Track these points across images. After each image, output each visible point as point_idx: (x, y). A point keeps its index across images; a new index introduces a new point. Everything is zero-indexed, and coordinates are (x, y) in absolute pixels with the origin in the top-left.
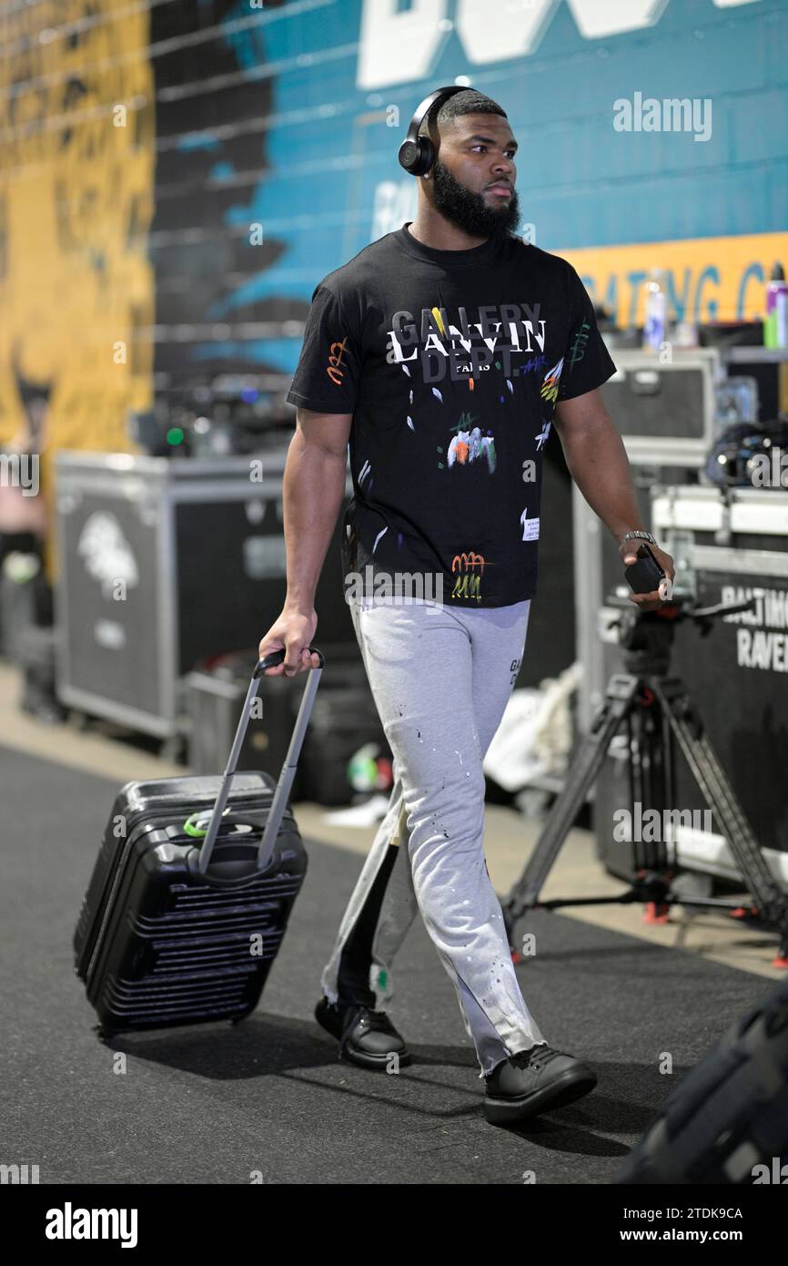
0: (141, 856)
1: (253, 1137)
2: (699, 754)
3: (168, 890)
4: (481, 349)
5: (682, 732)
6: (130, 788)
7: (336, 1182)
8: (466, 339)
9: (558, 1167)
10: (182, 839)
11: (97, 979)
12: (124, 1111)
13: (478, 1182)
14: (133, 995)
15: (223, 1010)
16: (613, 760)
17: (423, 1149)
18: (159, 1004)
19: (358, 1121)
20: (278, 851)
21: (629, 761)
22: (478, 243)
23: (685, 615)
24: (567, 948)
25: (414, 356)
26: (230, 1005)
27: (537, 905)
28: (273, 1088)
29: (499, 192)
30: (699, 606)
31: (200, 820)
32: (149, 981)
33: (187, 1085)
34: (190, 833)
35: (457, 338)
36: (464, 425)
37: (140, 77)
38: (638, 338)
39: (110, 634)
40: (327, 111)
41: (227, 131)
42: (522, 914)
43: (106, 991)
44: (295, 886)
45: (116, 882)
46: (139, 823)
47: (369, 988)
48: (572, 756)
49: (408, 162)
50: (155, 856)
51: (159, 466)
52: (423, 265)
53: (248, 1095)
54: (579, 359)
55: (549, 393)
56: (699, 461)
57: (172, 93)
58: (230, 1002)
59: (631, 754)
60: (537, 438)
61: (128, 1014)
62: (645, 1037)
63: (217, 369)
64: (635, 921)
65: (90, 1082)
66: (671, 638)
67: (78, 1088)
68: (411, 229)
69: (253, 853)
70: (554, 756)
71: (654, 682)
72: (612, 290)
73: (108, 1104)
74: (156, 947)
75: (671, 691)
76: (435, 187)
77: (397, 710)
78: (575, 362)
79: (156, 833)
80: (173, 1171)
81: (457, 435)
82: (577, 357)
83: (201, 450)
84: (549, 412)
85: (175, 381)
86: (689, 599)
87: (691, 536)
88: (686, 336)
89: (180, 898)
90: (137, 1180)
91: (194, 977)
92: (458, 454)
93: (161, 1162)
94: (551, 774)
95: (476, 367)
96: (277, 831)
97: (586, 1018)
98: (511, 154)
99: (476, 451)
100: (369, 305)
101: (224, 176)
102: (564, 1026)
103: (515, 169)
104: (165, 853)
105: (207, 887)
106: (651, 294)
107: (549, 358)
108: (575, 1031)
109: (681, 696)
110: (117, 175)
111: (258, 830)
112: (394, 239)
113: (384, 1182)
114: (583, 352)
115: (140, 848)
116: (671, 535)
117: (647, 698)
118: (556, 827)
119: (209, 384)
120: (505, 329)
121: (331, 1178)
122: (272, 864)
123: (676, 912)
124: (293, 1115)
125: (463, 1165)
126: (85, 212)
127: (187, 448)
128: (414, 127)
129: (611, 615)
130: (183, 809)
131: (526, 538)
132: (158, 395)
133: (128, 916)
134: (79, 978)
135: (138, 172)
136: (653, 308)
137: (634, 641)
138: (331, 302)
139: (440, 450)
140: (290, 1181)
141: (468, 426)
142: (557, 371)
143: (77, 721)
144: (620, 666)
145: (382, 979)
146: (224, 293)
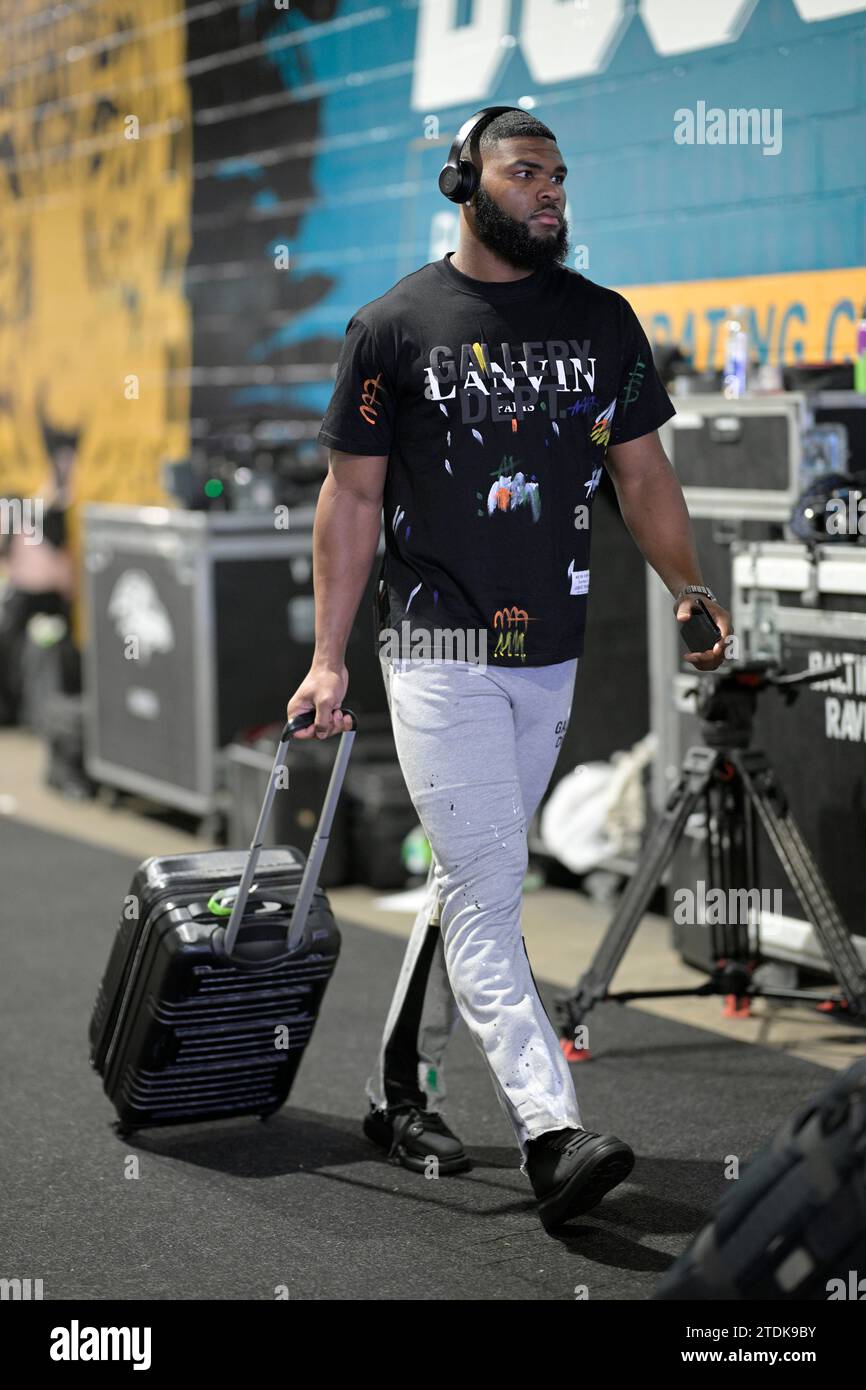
0: (162, 937)
1: (299, 1249)
2: (783, 833)
3: (192, 973)
4: (525, 388)
5: (765, 809)
6: (149, 864)
7: (389, 1298)
8: (509, 377)
9: (630, 1281)
10: (206, 918)
11: (115, 1073)
12: (158, 1221)
13: (543, 1298)
14: (154, 1087)
15: (251, 1104)
16: (691, 840)
17: (483, 1263)
18: (182, 1096)
19: (412, 1233)
20: (309, 930)
21: (708, 841)
22: (524, 275)
23: (768, 683)
24: (640, 1043)
25: (453, 395)
26: (259, 1098)
27: (607, 997)
28: (321, 1195)
29: (545, 220)
30: (784, 673)
31: (226, 897)
32: (171, 1072)
33: (227, 1191)
34: (214, 912)
35: (499, 377)
36: (506, 469)
37: (176, 97)
38: (716, 382)
39: (143, 703)
40: (379, 134)
41: (270, 157)
42: (591, 1007)
43: (125, 1084)
44: (329, 968)
45: (135, 964)
46: (160, 901)
47: (418, 1090)
48: (645, 835)
49: (450, 188)
50: (177, 937)
51: (197, 520)
52: (464, 298)
53: (293, 1203)
54: (633, 400)
55: (601, 436)
56: (783, 515)
57: (210, 116)
58: (258, 1095)
59: (710, 833)
60: (586, 485)
61: (150, 1107)
62: (725, 1141)
63: (258, 415)
64: (713, 1015)
65: (121, 1189)
66: (753, 707)
67: (109, 1195)
68: (453, 259)
69: (283, 933)
70: (626, 835)
71: (735, 755)
72: (689, 329)
73: (141, 1212)
74: (178, 1034)
75: (753, 765)
76: (477, 215)
77: (427, 780)
78: (629, 404)
79: (177, 911)
80: (212, 1286)
81: (498, 480)
82: (630, 398)
83: (242, 503)
84: (600, 457)
85: (215, 427)
86: (772, 664)
87: (774, 597)
88: (770, 379)
89: (204, 981)
90: (173, 1295)
91: (219, 1067)
92: (499, 500)
93: (198, 1276)
94: (622, 855)
95: (519, 408)
96: (308, 909)
97: (660, 1120)
98: (560, 179)
99: (519, 497)
100: (405, 339)
101: (267, 206)
102: (637, 1128)
103: (565, 195)
104: (187, 933)
105: (233, 969)
106: (732, 333)
107: (600, 399)
108: (647, 1134)
109: (764, 770)
110: (151, 204)
111: (287, 908)
112: (434, 269)
113: (441, 1298)
114: (638, 393)
115: (161, 927)
116: (753, 596)
117: (727, 773)
118: (628, 913)
119: (251, 430)
120: (551, 368)
121: (383, 1294)
122: (303, 943)
123: (759, 1005)
124: (343, 1224)
125: (527, 1280)
126: (116, 245)
127: (227, 501)
128: (456, 151)
129: (688, 682)
130: (206, 886)
131: (573, 592)
132: (195, 443)
133: (148, 1001)
134: (96, 1072)
135: (174, 202)
136: (734, 349)
137: (713, 711)
138: (365, 336)
139: (479, 496)
140: (338, 1297)
141: (510, 471)
142: (609, 413)
143: (107, 797)
144: (697, 738)
145: (432, 1078)
146: (267, 332)
